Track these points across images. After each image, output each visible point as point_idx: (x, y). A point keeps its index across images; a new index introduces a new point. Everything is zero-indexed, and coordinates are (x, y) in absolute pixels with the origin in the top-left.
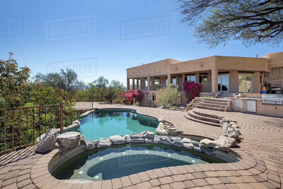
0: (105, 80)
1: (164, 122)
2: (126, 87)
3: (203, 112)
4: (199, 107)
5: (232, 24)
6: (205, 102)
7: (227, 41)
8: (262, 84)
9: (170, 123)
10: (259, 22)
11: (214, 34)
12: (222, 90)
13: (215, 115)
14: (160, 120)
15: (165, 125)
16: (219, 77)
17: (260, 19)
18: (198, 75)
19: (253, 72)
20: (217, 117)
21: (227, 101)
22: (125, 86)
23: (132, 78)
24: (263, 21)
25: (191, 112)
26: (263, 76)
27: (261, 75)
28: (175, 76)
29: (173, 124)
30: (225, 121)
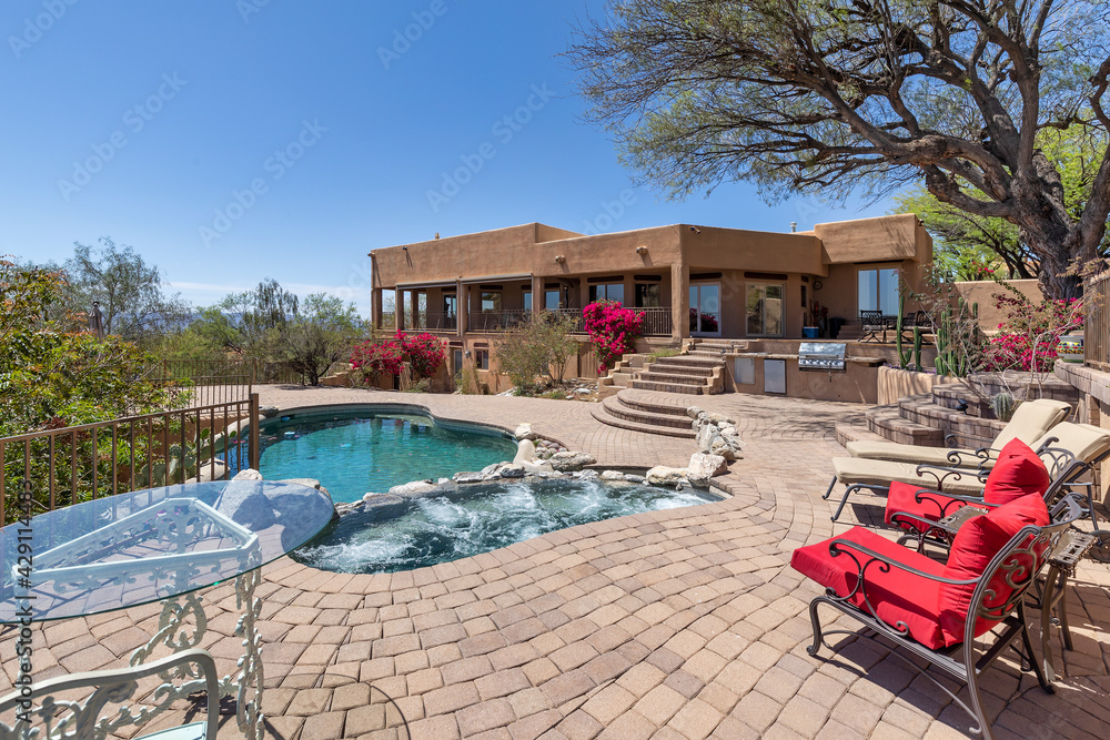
0: (285, 296)
1: (533, 438)
2: (370, 319)
3: (649, 399)
4: (636, 386)
5: (727, 137)
6: (652, 369)
7: (715, 182)
8: (807, 310)
9: (553, 441)
10: (794, 140)
11: (679, 161)
12: (702, 330)
13: (680, 406)
14: (519, 432)
15: (536, 445)
16: (693, 289)
17: (795, 135)
18: (631, 283)
19: (782, 276)
20: (684, 412)
21: (715, 364)
22: (363, 318)
23: (393, 288)
24: (803, 139)
25: (611, 401)
26: (808, 286)
27: (804, 284)
28: (556, 281)
29: (562, 441)
30: (706, 423)
